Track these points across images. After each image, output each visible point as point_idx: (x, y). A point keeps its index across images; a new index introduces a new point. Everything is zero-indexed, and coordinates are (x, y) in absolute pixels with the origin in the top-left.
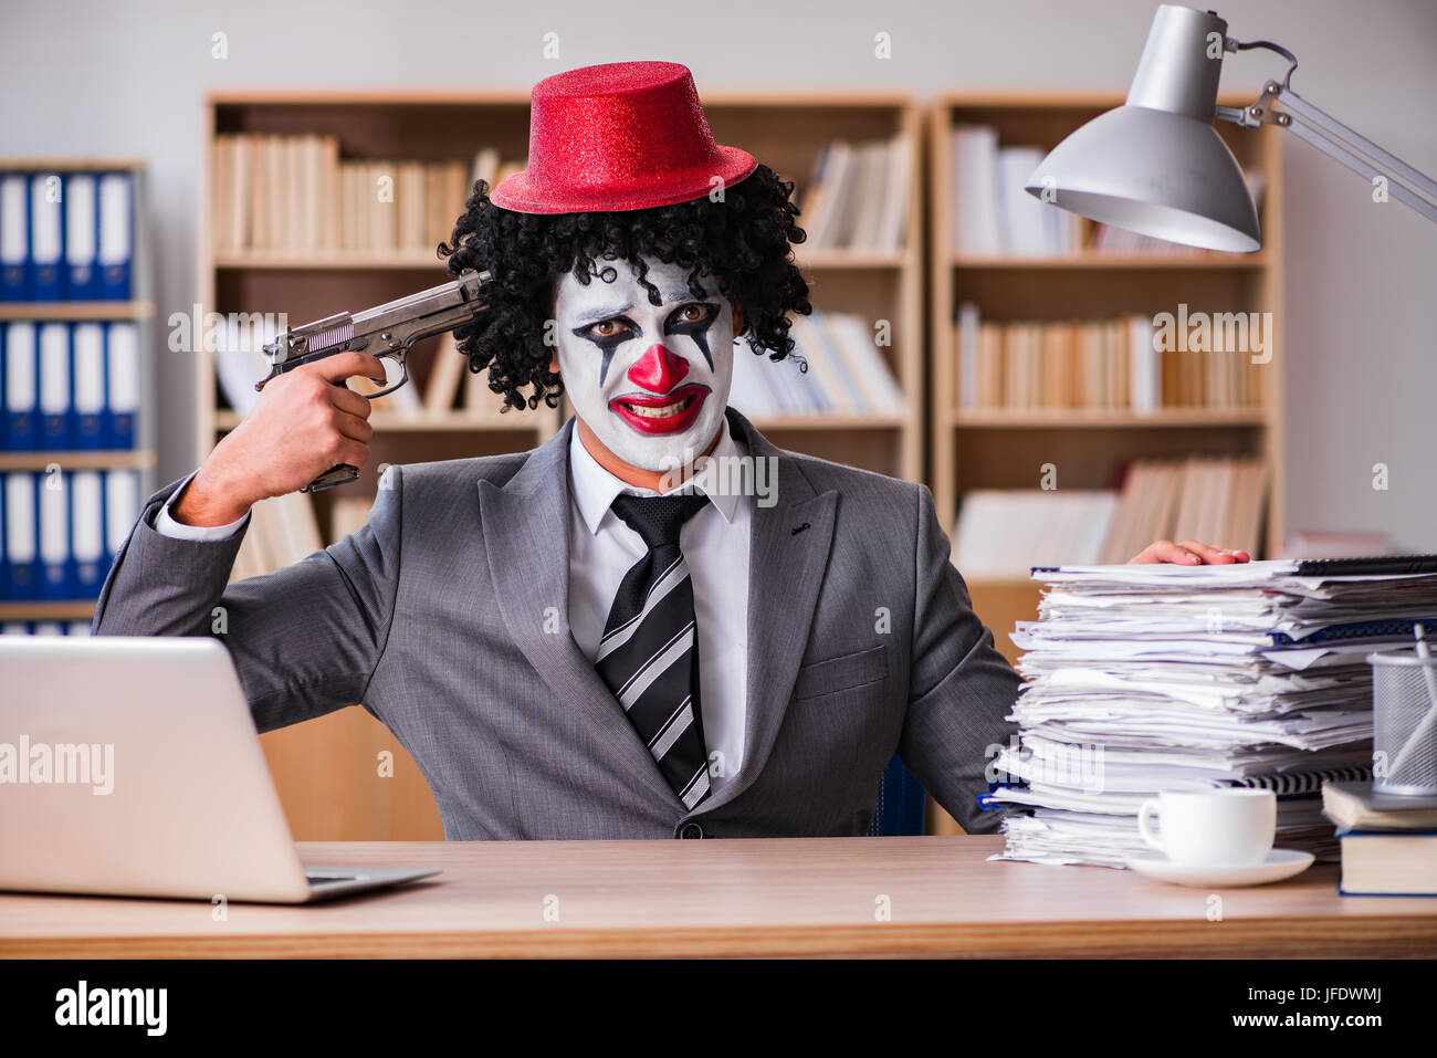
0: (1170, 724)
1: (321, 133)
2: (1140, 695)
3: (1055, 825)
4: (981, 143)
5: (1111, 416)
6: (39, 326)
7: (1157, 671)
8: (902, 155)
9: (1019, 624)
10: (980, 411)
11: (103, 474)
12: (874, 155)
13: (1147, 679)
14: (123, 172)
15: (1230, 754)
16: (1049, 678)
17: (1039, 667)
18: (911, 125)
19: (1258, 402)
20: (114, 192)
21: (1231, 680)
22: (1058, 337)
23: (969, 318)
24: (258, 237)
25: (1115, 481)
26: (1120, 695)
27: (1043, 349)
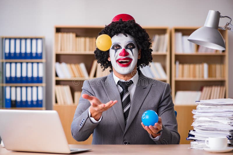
0: (218, 126)
1: (73, 32)
2: (214, 122)
3: (199, 143)
4: (179, 35)
5: (200, 79)
6: (27, 63)
7: (217, 118)
8: (167, 36)
9: (193, 110)
10: (179, 78)
11: (37, 87)
12: (162, 37)
13: (215, 119)
14: (41, 39)
15: (229, 131)
16: (198, 119)
17: (197, 117)
18: (168, 32)
19: (224, 77)
20: (39, 42)
21: (229, 119)
22: (192, 66)
23: (177, 63)
24: (62, 49)
25: (201, 90)
26: (210, 122)
27: (189, 68)
